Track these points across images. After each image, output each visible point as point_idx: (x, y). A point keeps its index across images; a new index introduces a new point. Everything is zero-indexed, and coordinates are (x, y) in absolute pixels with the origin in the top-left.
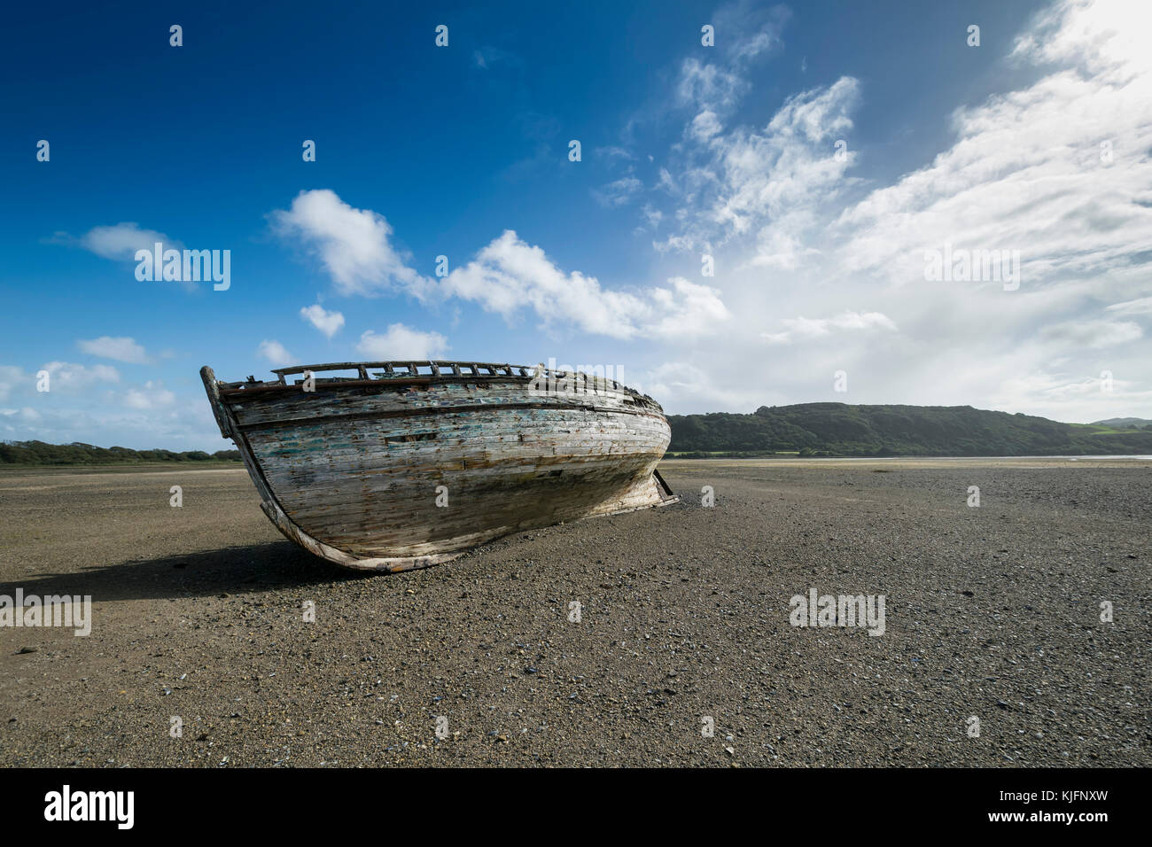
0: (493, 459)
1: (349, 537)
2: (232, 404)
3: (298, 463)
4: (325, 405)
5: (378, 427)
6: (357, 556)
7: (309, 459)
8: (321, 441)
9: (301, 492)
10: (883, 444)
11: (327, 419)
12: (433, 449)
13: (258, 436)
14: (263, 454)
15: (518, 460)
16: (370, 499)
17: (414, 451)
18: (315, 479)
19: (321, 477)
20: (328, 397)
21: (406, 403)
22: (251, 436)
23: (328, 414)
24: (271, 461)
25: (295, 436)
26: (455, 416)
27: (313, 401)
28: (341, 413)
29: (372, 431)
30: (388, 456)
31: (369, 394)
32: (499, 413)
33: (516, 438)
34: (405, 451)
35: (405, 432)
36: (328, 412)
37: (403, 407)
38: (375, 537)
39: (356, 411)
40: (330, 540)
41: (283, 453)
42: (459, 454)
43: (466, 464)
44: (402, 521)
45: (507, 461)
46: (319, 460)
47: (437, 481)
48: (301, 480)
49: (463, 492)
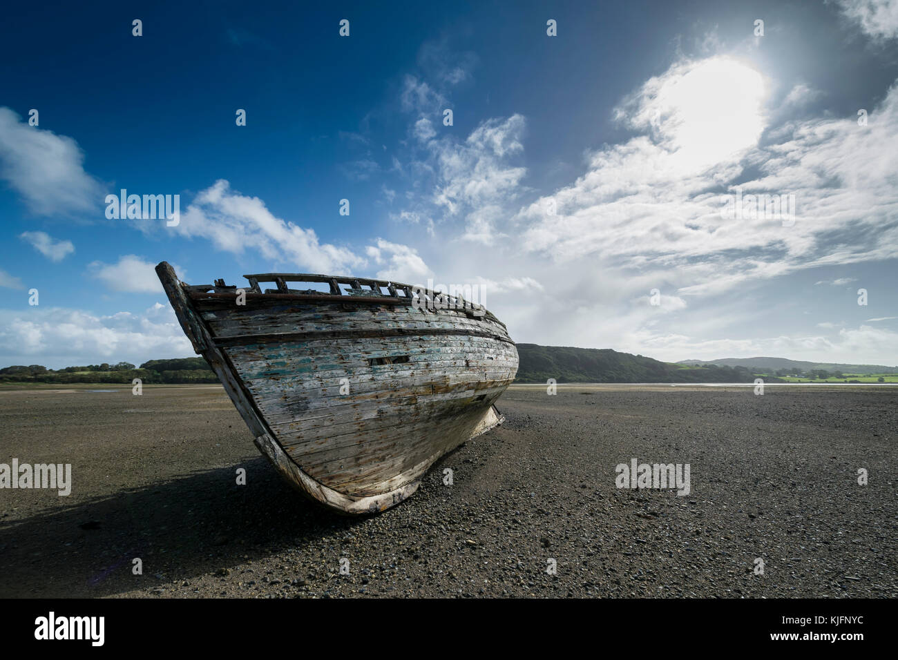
0: (452, 383)
1: (346, 475)
2: (203, 311)
3: (288, 386)
4: (306, 320)
5: (360, 347)
6: (353, 498)
7: (300, 382)
8: (309, 361)
9: (297, 423)
10: (561, 374)
11: (311, 336)
12: (408, 373)
13: (241, 353)
14: (250, 375)
15: (466, 385)
16: (363, 428)
17: (393, 374)
18: (309, 405)
19: (315, 404)
20: (309, 310)
21: (379, 322)
22: (232, 351)
23: (312, 330)
24: (258, 384)
25: (282, 354)
26: (420, 339)
27: (295, 314)
28: (324, 329)
29: (355, 351)
30: (372, 379)
31: (346, 311)
32: (451, 338)
33: (464, 363)
34: (386, 374)
35: (384, 354)
36: (311, 327)
37: (375, 327)
38: (367, 473)
39: (337, 328)
40: (329, 480)
41: (272, 375)
42: (427, 378)
43: (434, 387)
44: (387, 452)
45: (459, 386)
46: (310, 383)
47: (414, 406)
48: (295, 407)
49: (430, 418)
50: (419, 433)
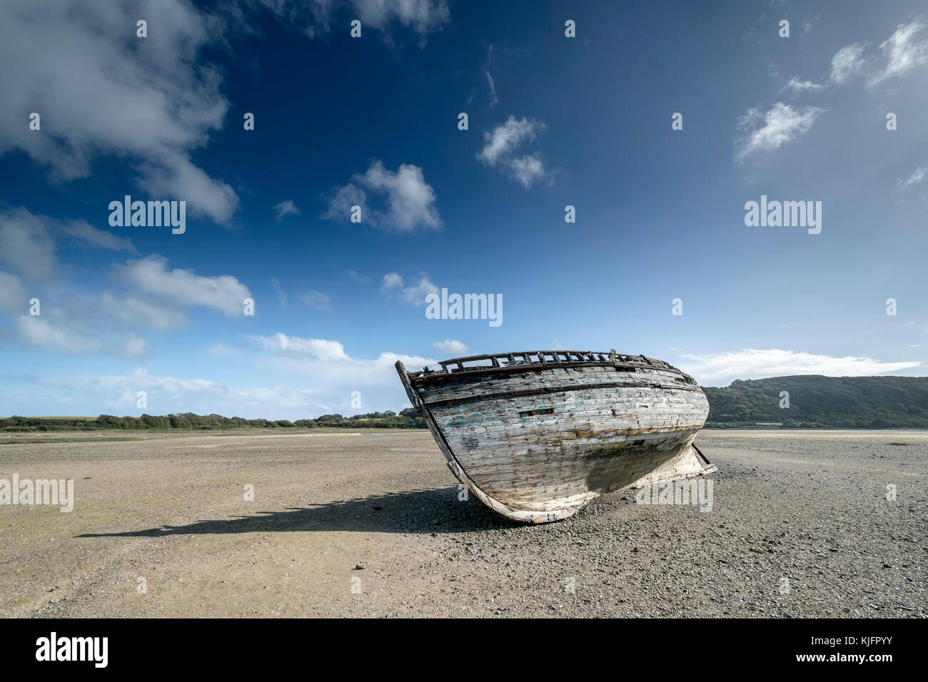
0: (596, 429)
1: (505, 492)
2: (418, 388)
3: (465, 432)
4: (475, 387)
5: (513, 404)
6: (512, 508)
7: (473, 429)
8: (478, 415)
9: (471, 455)
11: (479, 398)
12: (553, 422)
13: (439, 412)
14: (443, 425)
15: (614, 431)
16: (517, 462)
17: (540, 423)
18: (478, 444)
19: (482, 443)
20: (478, 381)
21: (528, 384)
22: (433, 412)
23: (480, 394)
24: (448, 430)
25: (461, 411)
26: (564, 394)
27: (469, 385)
28: (487, 393)
29: (509, 407)
30: (523, 427)
31: (503, 378)
32: (594, 391)
33: (610, 412)
34: (534, 422)
35: (532, 408)
36: (479, 392)
37: (525, 388)
38: (522, 493)
39: (496, 392)
40: (494, 494)
41: (455, 425)
42: (572, 426)
43: (577, 433)
44: (538, 480)
45: (606, 432)
46: (479, 430)
47: (559, 447)
48: (470, 445)
49: (576, 458)
50: (567, 469)
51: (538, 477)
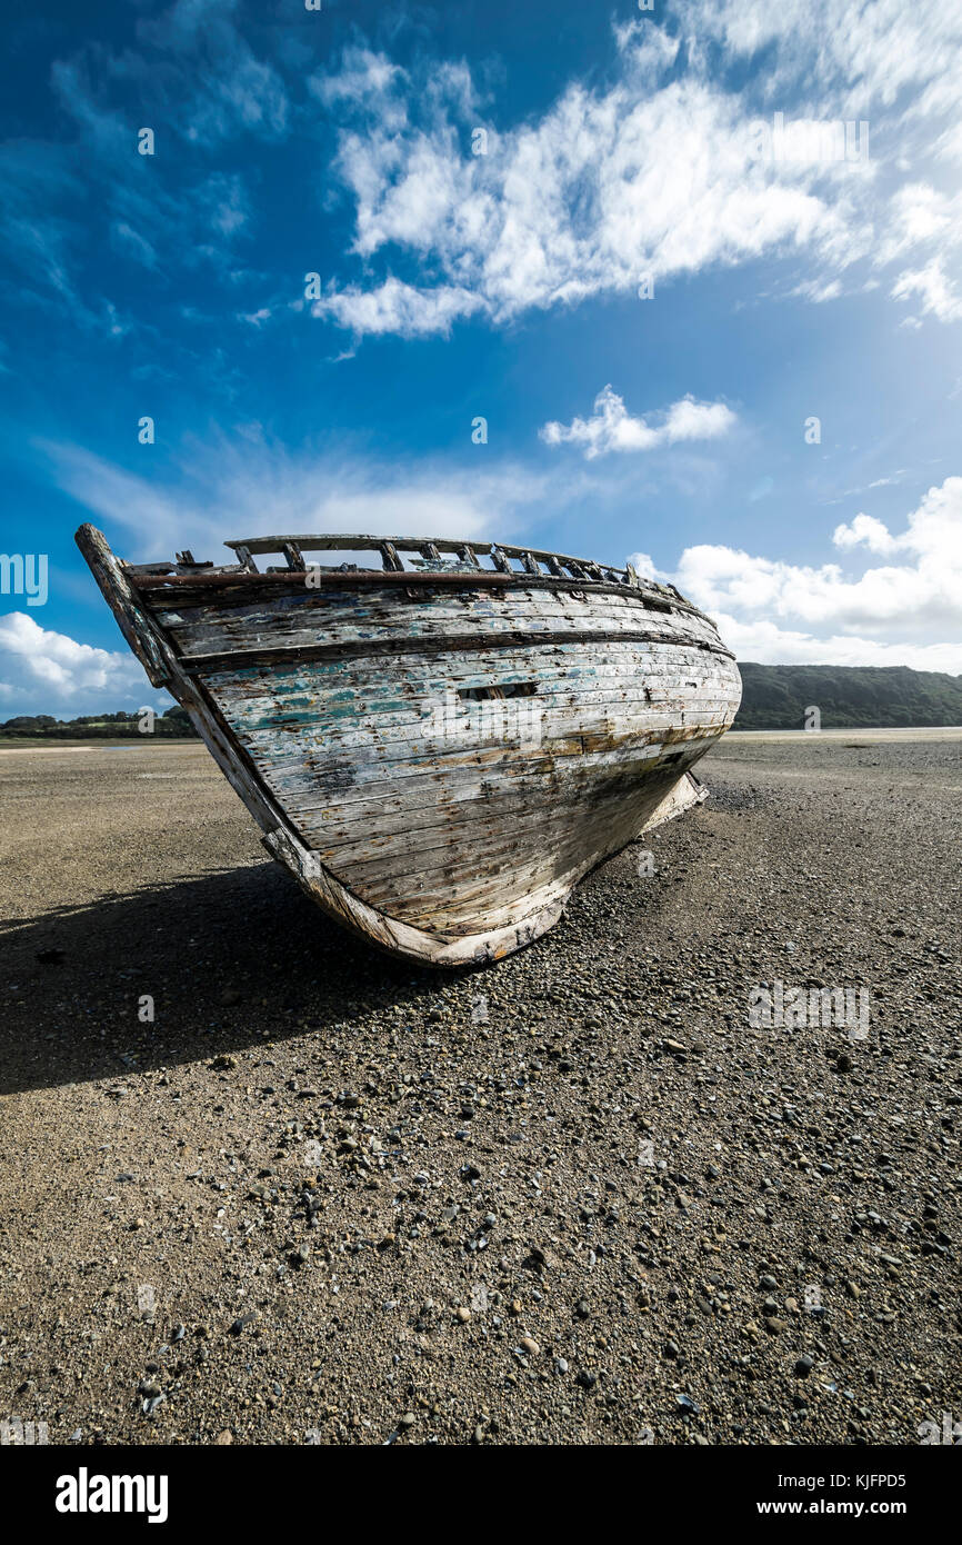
0: (618, 732)
1: (429, 900)
2: (160, 610)
3: (316, 743)
4: (340, 620)
5: (443, 668)
6: (444, 937)
7: (337, 735)
8: (350, 695)
9: (336, 808)
11: (351, 650)
13: (229, 684)
14: (246, 723)
15: (647, 735)
16: (456, 818)
18: (354, 777)
19: (364, 775)
20: (346, 603)
21: (476, 621)
22: (213, 682)
23: (354, 638)
24: (262, 739)
25: (302, 685)
26: (556, 651)
27: (319, 611)
28: (375, 637)
29: (434, 677)
31: (414, 601)
32: (615, 646)
33: (642, 695)
35: (488, 680)
36: (350, 634)
37: (470, 629)
38: (466, 895)
39: (399, 634)
40: (399, 909)
41: (281, 722)
42: (573, 724)
43: (585, 741)
44: (502, 858)
45: (633, 738)
46: (355, 736)
47: (548, 776)
48: (330, 780)
49: (579, 797)
50: (558, 824)
51: (503, 851)
